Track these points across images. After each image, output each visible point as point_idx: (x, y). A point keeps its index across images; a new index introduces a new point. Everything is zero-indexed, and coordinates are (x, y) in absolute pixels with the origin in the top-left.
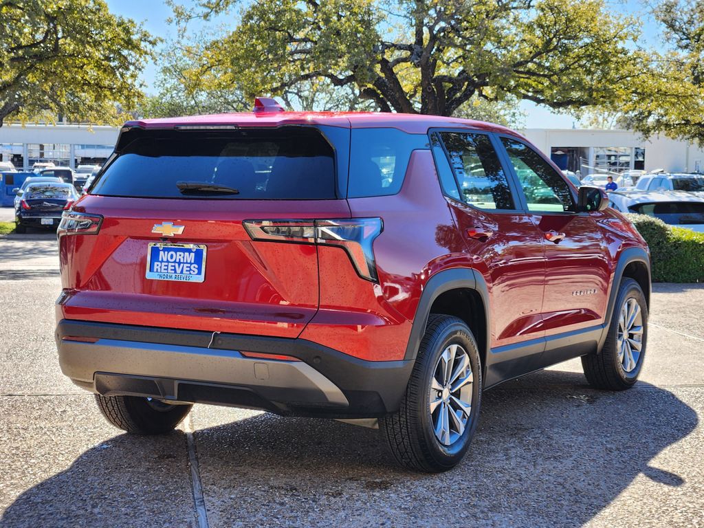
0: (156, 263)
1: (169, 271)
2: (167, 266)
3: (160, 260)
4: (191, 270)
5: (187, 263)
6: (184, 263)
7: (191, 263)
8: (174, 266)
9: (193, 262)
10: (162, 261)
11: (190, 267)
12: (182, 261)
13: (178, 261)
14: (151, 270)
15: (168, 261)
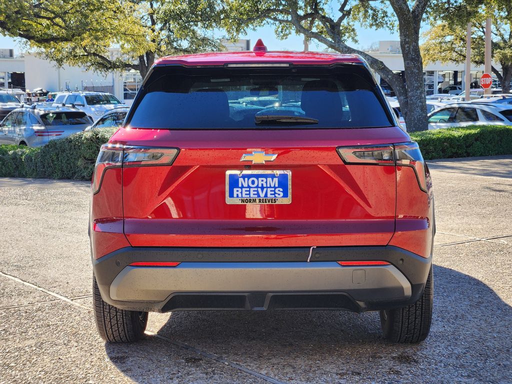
0: (235, 190)
1: (252, 195)
2: (249, 191)
3: (240, 185)
4: (275, 193)
5: (270, 187)
6: (267, 187)
7: (275, 188)
8: (257, 191)
9: (277, 185)
10: (242, 187)
11: (274, 191)
12: (265, 185)
13: (260, 186)
14: (231, 195)
15: (249, 187)
